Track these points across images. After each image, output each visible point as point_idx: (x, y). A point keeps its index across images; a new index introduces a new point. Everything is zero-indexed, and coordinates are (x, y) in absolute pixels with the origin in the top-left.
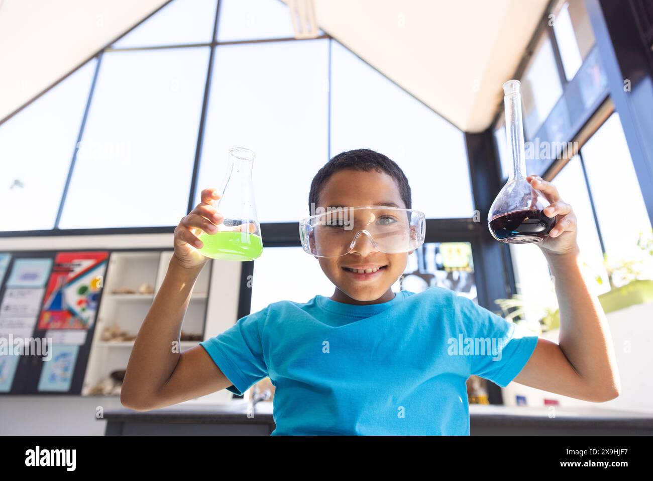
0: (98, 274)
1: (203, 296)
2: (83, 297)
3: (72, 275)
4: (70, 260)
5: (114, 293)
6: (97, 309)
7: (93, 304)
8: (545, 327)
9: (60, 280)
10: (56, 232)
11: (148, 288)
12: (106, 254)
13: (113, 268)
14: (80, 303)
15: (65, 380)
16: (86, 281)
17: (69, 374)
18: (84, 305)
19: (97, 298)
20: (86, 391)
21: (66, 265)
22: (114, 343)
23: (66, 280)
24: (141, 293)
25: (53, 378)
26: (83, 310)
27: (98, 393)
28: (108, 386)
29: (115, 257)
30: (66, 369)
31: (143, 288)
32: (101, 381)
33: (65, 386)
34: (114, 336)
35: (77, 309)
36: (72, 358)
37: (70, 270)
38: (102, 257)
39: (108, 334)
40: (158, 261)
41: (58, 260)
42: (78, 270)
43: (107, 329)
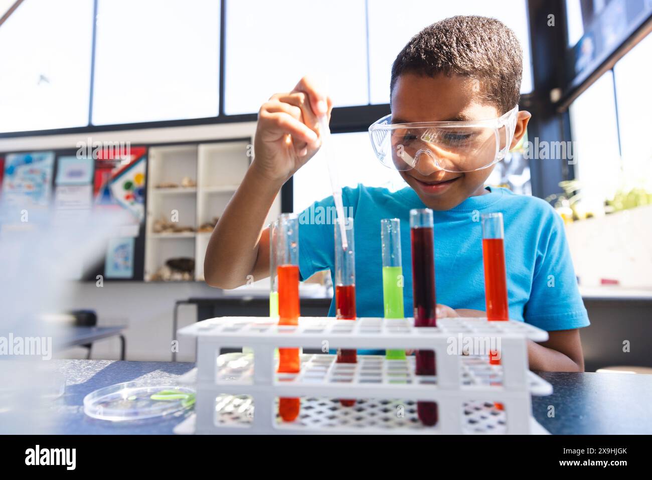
0: (140, 168)
2: (130, 192)
3: (115, 171)
5: (158, 187)
6: (145, 203)
7: (140, 199)
8: (609, 209)
9: (105, 176)
10: (91, 129)
11: (190, 181)
12: (144, 149)
13: (153, 163)
14: (128, 197)
15: (127, 268)
16: (130, 176)
17: (130, 263)
18: (131, 200)
19: (143, 193)
20: (147, 277)
21: (107, 161)
22: (166, 235)
23: (110, 177)
24: (184, 187)
25: (116, 266)
26: (132, 204)
27: (158, 279)
28: (166, 273)
29: (153, 151)
30: (126, 258)
31: (185, 182)
32: (159, 269)
33: (128, 273)
34: (165, 228)
35: (125, 203)
36: (130, 249)
37: (113, 167)
38: (141, 152)
39: (158, 227)
40: (196, 154)
42: (120, 166)
43: (156, 222)
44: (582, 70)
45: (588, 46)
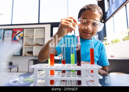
0: (22, 33)
1: (43, 37)
2: (20, 38)
3: (17, 34)
4: (16, 30)
5: (26, 37)
6: (23, 40)
7: (22, 39)
8: (112, 43)
9: (14, 35)
10: (12, 25)
13: (24, 32)
14: (19, 39)
16: (20, 35)
17: (20, 52)
18: (20, 39)
19: (22, 38)
20: (23, 55)
21: (15, 31)
22: (27, 46)
25: (17, 53)
26: (20, 40)
27: (25, 55)
28: (27, 54)
29: (25, 30)
31: (31, 36)
32: (25, 53)
33: (19, 54)
34: (27, 45)
35: (19, 40)
37: (16, 33)
38: (22, 30)
39: (26, 45)
40: (33, 30)
41: (13, 31)
42: (18, 33)
43: (25, 44)
44: (108, 16)
45: (109, 12)
